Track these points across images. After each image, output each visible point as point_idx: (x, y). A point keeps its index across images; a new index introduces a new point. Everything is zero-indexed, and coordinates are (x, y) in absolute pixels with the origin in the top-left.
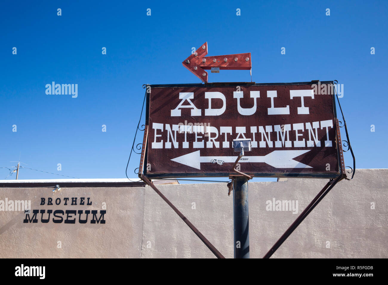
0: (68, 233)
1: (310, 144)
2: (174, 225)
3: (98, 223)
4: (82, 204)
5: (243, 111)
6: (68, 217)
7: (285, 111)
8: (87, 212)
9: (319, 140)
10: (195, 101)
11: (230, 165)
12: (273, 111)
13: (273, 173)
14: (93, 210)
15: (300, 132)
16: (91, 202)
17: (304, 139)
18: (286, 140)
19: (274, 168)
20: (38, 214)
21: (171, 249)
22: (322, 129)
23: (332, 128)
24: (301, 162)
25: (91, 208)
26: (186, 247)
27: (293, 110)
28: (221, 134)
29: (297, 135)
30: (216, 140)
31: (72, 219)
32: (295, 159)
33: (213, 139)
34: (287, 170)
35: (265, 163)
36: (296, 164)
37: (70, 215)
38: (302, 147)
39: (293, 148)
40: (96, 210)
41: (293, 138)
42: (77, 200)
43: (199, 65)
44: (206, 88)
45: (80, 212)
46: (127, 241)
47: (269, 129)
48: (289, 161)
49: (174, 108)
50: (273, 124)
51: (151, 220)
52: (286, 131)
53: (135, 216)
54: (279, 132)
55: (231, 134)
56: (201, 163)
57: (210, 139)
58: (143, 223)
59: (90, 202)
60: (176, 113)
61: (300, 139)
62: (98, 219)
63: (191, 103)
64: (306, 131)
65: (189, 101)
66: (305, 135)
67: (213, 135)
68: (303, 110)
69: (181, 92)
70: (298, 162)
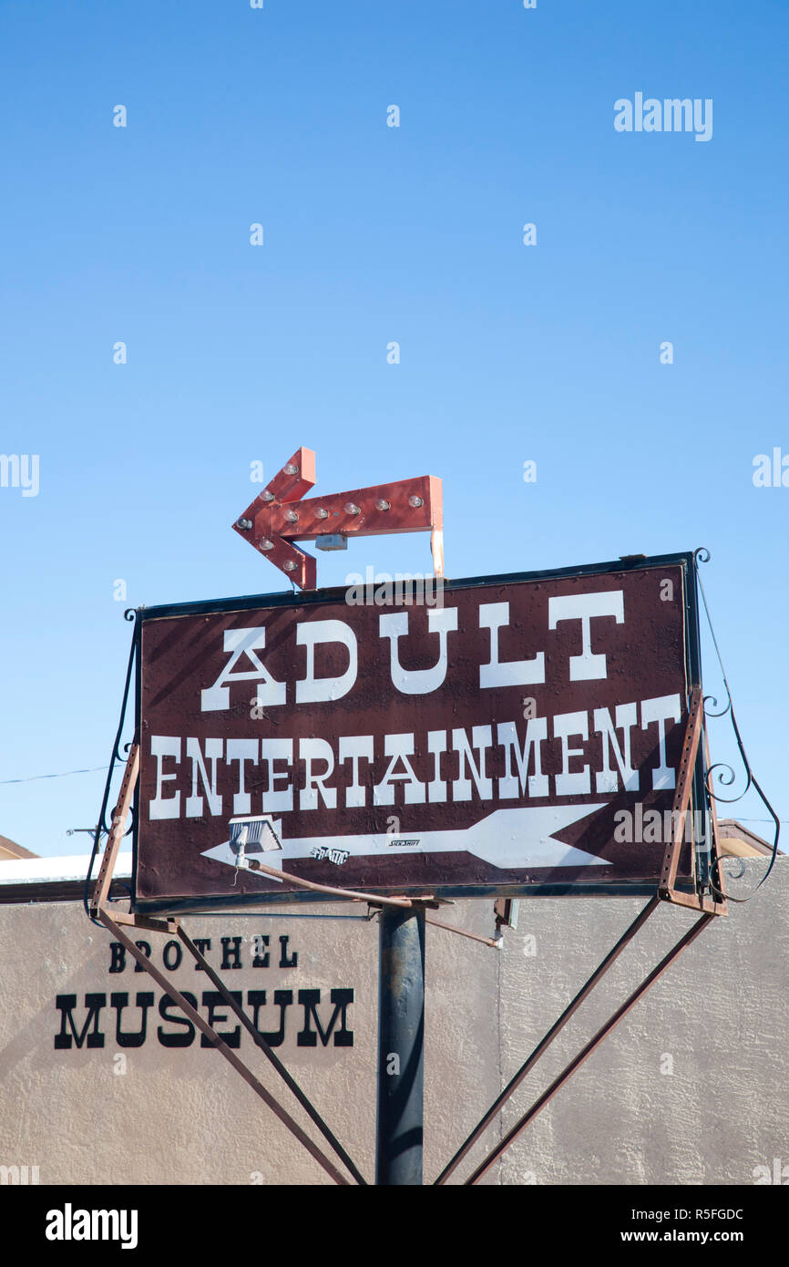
0: (217, 1090)
1: (607, 781)
2: (626, 1051)
3: (325, 1044)
4: (261, 963)
5: (406, 678)
6: (213, 1019)
7: (531, 672)
8: (283, 998)
9: (633, 768)
10: (268, 657)
11: (367, 864)
12: (495, 674)
13: (490, 885)
14: (304, 988)
15: (575, 741)
16: (295, 955)
17: (587, 767)
18: (531, 771)
19: (494, 868)
20: (103, 1011)
21: (618, 1159)
22: (645, 727)
23: (676, 722)
24: (576, 845)
25: (296, 981)
26: (682, 1153)
27: (557, 669)
28: (341, 762)
29: (567, 753)
30: (327, 784)
31: (227, 1028)
32: (558, 836)
33: (319, 779)
34: (534, 873)
35: (467, 854)
36: (562, 854)
37: (218, 1011)
38: (582, 795)
39: (553, 799)
40: (315, 986)
41: (552, 766)
42: (242, 947)
43: (281, 531)
44: (302, 610)
45: (257, 998)
46: (440, 1121)
47: (482, 736)
48: (541, 842)
49: (210, 684)
50: (493, 721)
51: (530, 1030)
52: (532, 743)
53: (468, 1012)
54: (512, 746)
55: (371, 761)
56: (283, 860)
57: (309, 778)
58: (501, 1044)
59: (289, 956)
60: (215, 699)
61: (576, 766)
62: (325, 1029)
63: (259, 665)
64: (596, 737)
65: (253, 657)
66: (591, 753)
67: (319, 766)
68: (588, 666)
69: (229, 628)
70: (568, 848)
